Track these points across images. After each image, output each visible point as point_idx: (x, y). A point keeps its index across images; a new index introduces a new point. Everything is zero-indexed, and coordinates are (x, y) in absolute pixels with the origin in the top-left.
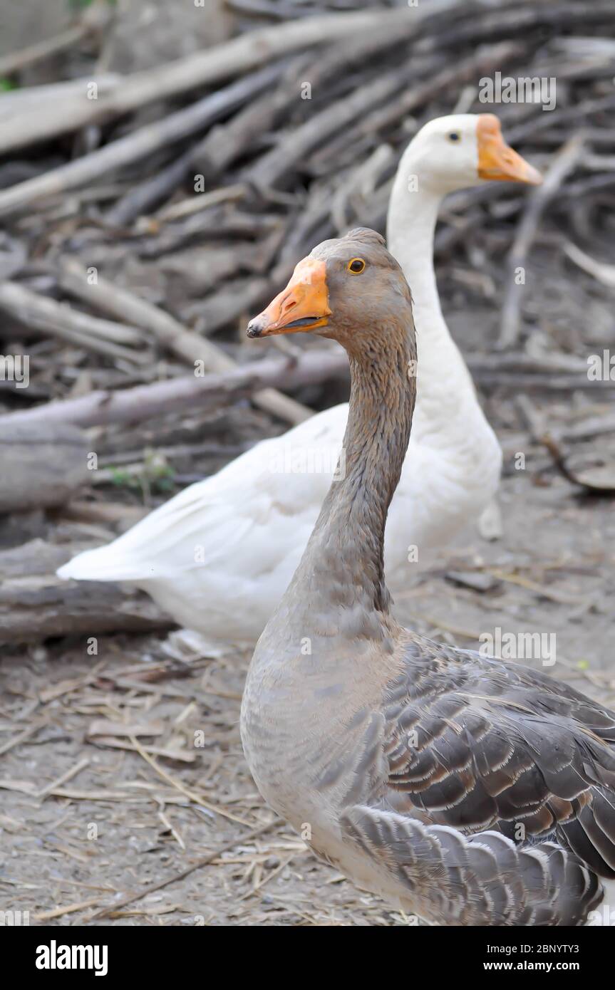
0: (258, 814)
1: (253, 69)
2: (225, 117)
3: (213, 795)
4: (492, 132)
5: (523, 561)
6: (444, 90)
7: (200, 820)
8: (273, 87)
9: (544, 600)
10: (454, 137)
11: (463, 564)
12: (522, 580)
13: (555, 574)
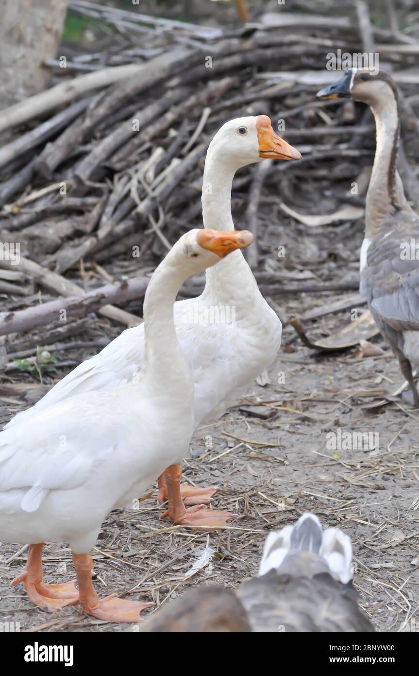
0: (149, 562)
1: (67, 105)
2: (53, 137)
3: (118, 552)
4: (267, 127)
5: (287, 397)
6: (191, 109)
7: (113, 569)
8: (82, 114)
9: (304, 419)
10: (242, 131)
11: (250, 403)
12: (288, 408)
13: (310, 403)
